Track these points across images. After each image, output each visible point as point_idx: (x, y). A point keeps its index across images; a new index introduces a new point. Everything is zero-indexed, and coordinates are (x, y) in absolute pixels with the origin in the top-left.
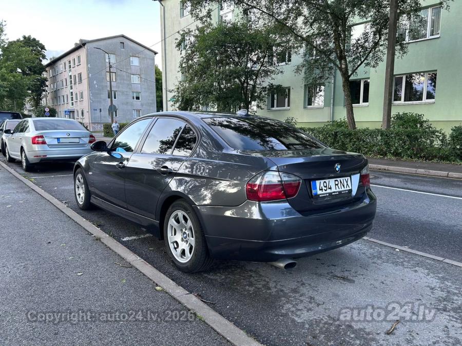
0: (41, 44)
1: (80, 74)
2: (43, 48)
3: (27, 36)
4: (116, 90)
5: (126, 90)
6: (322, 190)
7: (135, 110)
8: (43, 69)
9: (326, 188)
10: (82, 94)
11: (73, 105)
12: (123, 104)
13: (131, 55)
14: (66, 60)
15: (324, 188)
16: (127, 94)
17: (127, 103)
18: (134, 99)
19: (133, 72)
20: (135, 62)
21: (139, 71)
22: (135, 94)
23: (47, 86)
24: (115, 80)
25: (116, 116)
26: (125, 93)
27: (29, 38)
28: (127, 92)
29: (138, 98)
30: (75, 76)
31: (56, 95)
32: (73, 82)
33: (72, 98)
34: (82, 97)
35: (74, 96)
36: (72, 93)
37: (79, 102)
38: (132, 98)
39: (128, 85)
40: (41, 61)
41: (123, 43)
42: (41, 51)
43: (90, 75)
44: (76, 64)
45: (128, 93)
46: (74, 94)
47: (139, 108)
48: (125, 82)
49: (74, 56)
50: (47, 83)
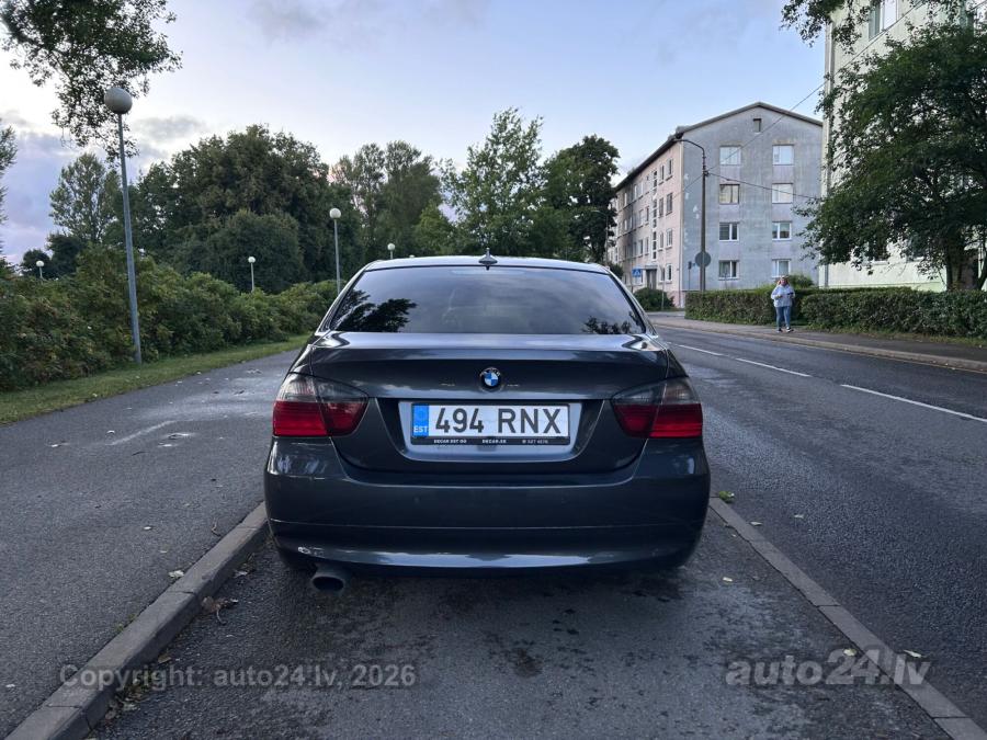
0: (612, 147)
1: (670, 196)
2: (614, 153)
3: (589, 137)
4: (738, 220)
5: (759, 219)
6: (446, 427)
7: (776, 260)
8: (612, 193)
9: (460, 426)
10: (671, 234)
11: (655, 257)
12: (750, 250)
13: (776, 142)
14: (649, 171)
15: (452, 424)
16: (761, 229)
17: (760, 247)
18: (776, 237)
19: (778, 178)
20: (784, 156)
21: (791, 174)
22: (779, 225)
23: (616, 225)
24: (736, 201)
25: (734, 275)
26: (757, 226)
27: (593, 139)
28: (760, 223)
29: (785, 235)
30: (662, 200)
31: (630, 241)
32: (658, 213)
33: (655, 243)
34: (671, 241)
35: (658, 241)
36: (655, 233)
37: (664, 252)
38: (771, 235)
39: (765, 207)
40: (609, 179)
41: (760, 120)
42: (611, 160)
43: (687, 194)
44: (665, 177)
45: (764, 226)
46: (658, 236)
47: (785, 256)
48: (758, 202)
49: (663, 161)
50: (616, 220)
